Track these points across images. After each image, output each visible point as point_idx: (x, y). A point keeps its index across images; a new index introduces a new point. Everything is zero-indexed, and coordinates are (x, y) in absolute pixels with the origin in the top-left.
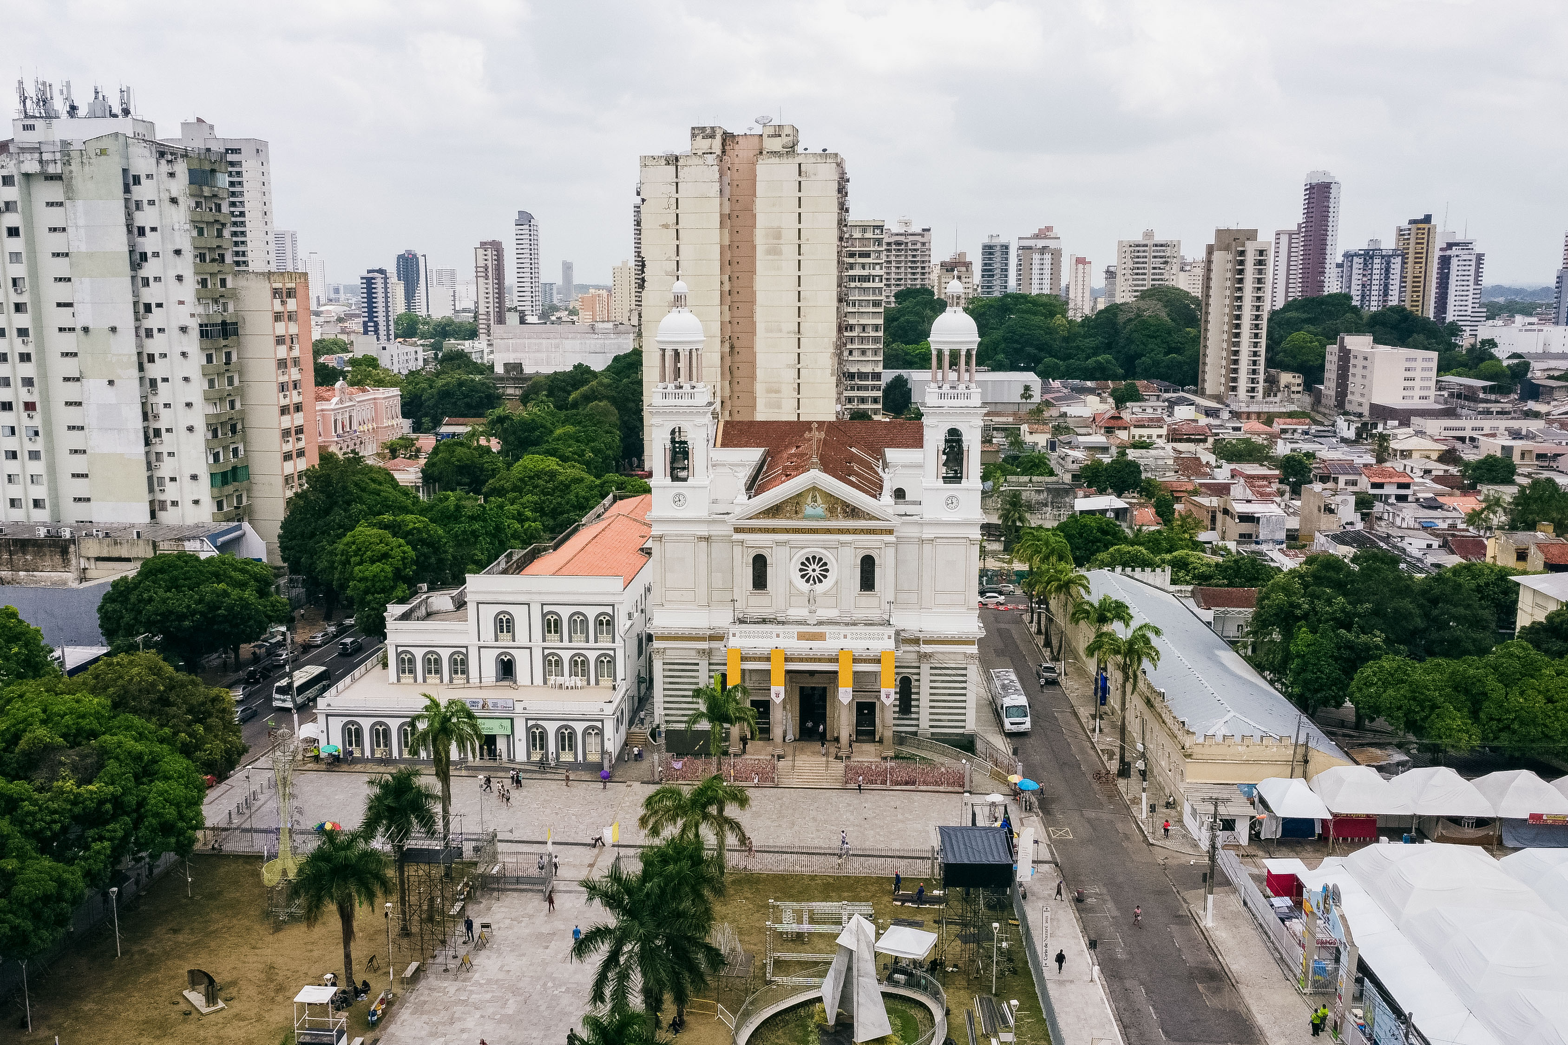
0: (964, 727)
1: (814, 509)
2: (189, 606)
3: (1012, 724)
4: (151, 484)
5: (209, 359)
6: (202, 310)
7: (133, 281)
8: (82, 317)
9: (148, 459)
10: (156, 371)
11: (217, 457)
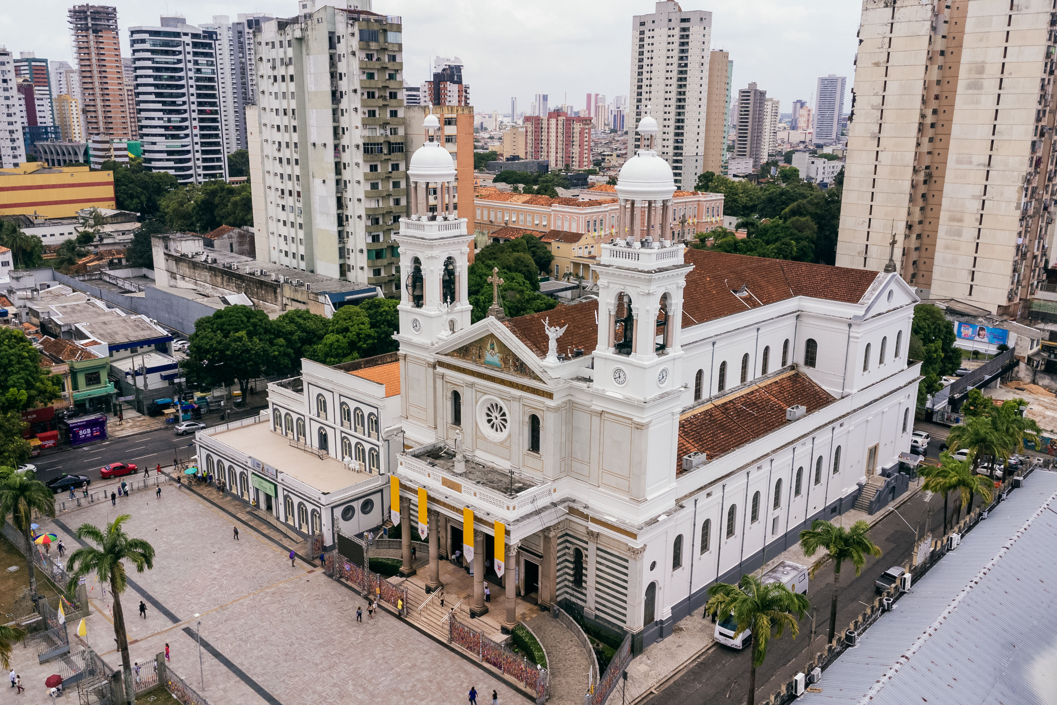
0: (625, 622)
1: (492, 356)
2: (212, 345)
3: (721, 634)
4: (343, 253)
5: (373, 168)
6: (367, 133)
7: (335, 112)
8: (313, 136)
9: (342, 236)
10: (346, 175)
11: (375, 239)
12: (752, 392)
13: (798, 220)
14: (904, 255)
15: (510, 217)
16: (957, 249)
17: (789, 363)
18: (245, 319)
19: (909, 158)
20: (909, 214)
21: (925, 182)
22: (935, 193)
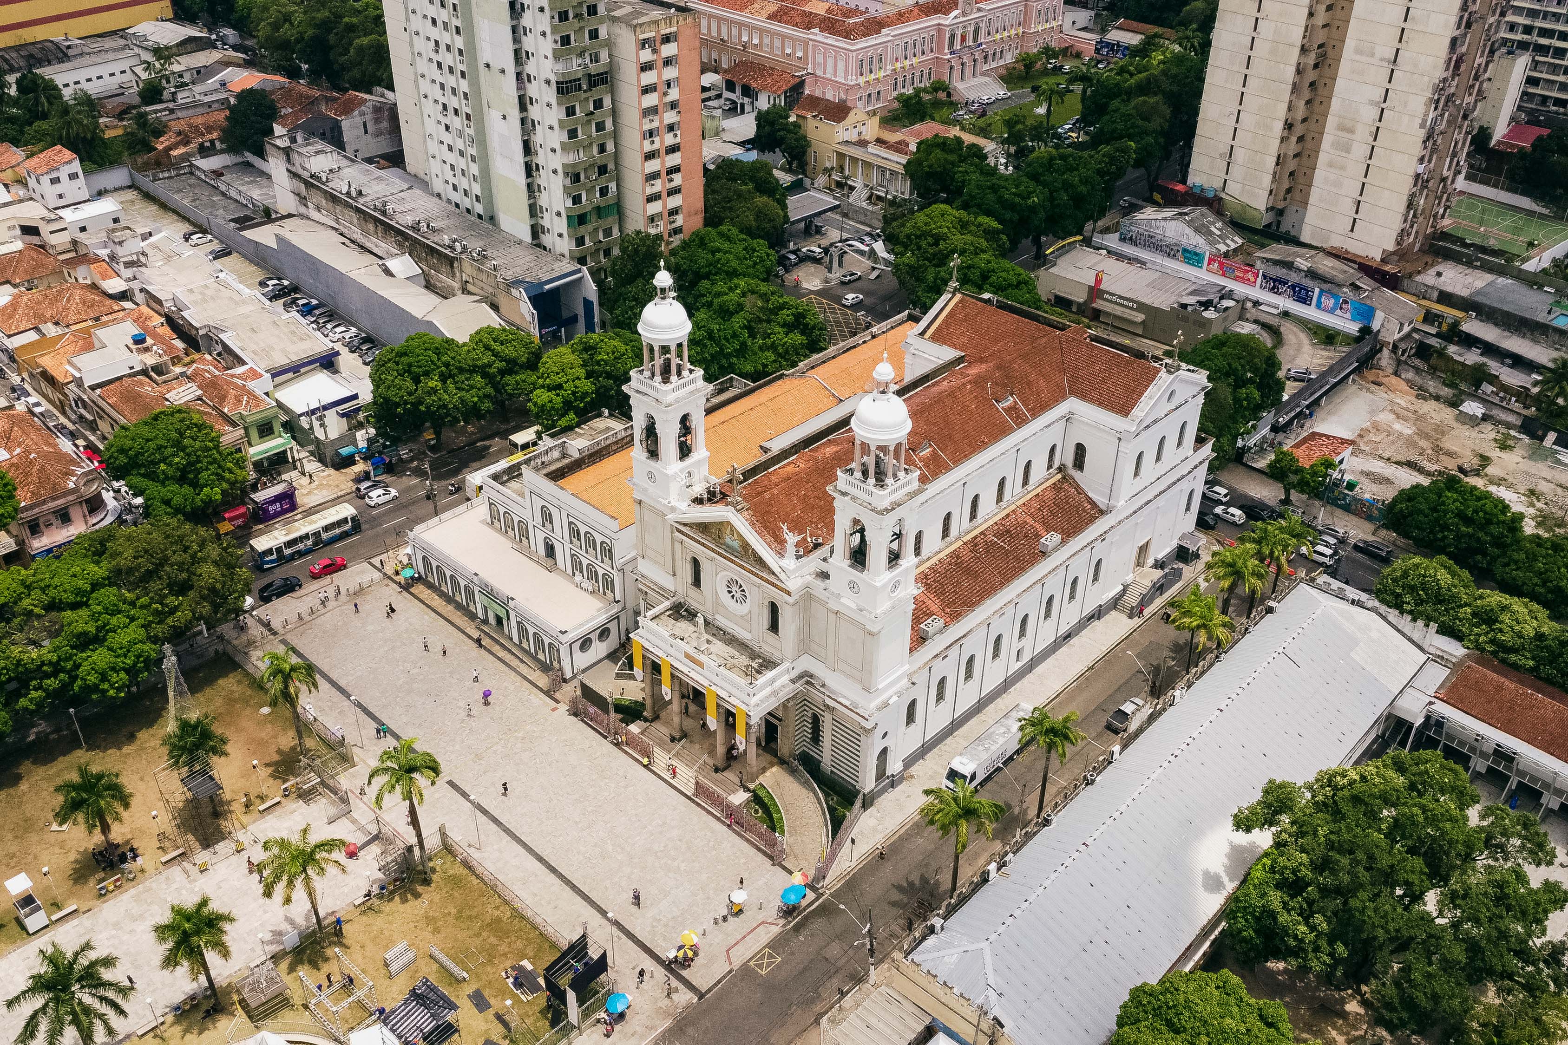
0: (858, 785)
1: (732, 541)
4: (534, 210)
5: (570, 111)
6: (560, 67)
7: (514, 30)
8: (485, 54)
9: (532, 189)
10: (534, 112)
11: (576, 200)
12: (1008, 515)
13: (1145, 102)
14: (1277, 164)
15: (751, 38)
16: (1343, 168)
17: (1056, 464)
18: (435, 358)
19: (1297, 35)
20: (1289, 109)
21: (1316, 66)
22: (1327, 81)
